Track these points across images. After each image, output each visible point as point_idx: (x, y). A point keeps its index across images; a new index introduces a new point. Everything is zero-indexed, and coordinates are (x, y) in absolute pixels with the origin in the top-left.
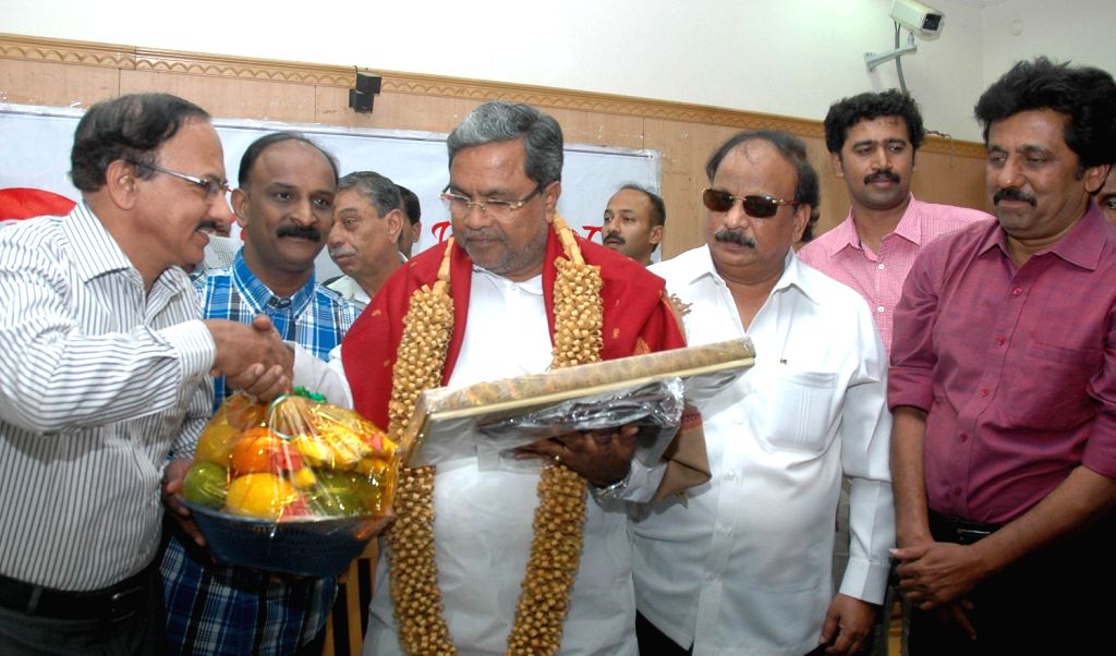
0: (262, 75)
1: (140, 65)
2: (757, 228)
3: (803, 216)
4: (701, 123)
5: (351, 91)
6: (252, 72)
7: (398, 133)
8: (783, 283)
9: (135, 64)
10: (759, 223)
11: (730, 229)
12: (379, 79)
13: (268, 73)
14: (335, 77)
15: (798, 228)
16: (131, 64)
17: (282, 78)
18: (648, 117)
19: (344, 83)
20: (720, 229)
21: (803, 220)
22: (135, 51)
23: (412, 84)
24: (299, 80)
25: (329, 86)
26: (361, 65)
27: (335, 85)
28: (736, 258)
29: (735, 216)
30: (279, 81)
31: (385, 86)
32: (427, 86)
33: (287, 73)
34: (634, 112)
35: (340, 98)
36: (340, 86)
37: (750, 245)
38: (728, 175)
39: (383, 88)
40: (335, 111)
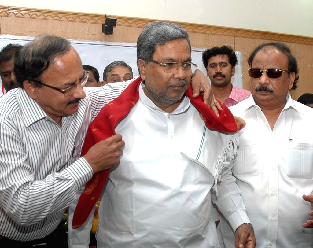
0: (64, 18)
1: (10, 14)
2: (273, 84)
3: (292, 78)
4: (260, 39)
5: (103, 25)
6: (59, 17)
7: (124, 44)
8: (287, 107)
9: (8, 14)
10: (274, 81)
11: (262, 84)
12: (116, 20)
13: (66, 18)
14: (96, 19)
15: (290, 83)
16: (6, 14)
17: (73, 20)
18: (237, 36)
19: (100, 21)
20: (257, 86)
21: (292, 79)
22: (8, 8)
23: (130, 22)
24: (80, 21)
25: (94, 23)
26: (108, 14)
27: (96, 23)
28: (265, 97)
29: (264, 78)
30: (71, 21)
31: (118, 23)
32: (137, 23)
33: (74, 17)
34: (230, 34)
35: (98, 28)
36: (98, 23)
37: (271, 91)
38: (258, 62)
39: (117, 24)
40: (96, 34)
